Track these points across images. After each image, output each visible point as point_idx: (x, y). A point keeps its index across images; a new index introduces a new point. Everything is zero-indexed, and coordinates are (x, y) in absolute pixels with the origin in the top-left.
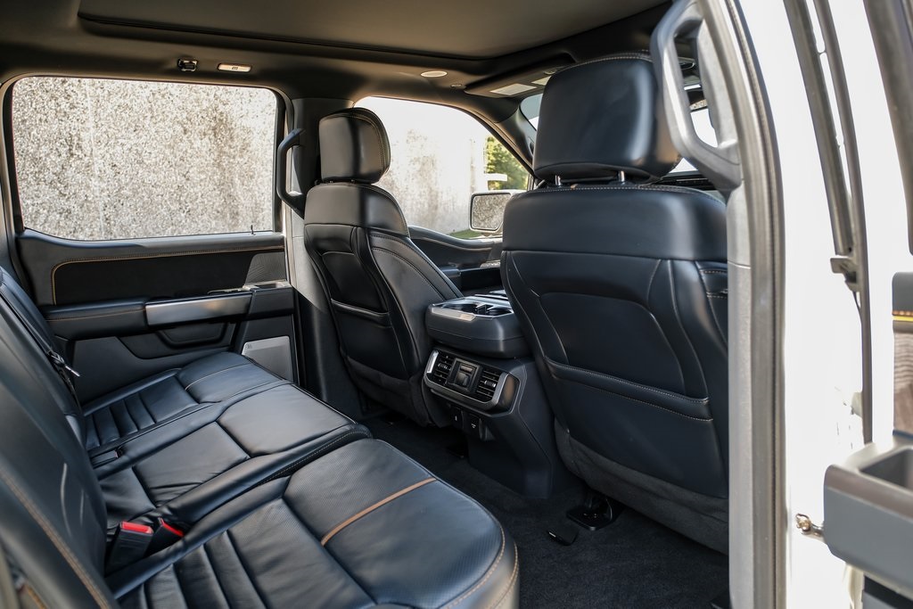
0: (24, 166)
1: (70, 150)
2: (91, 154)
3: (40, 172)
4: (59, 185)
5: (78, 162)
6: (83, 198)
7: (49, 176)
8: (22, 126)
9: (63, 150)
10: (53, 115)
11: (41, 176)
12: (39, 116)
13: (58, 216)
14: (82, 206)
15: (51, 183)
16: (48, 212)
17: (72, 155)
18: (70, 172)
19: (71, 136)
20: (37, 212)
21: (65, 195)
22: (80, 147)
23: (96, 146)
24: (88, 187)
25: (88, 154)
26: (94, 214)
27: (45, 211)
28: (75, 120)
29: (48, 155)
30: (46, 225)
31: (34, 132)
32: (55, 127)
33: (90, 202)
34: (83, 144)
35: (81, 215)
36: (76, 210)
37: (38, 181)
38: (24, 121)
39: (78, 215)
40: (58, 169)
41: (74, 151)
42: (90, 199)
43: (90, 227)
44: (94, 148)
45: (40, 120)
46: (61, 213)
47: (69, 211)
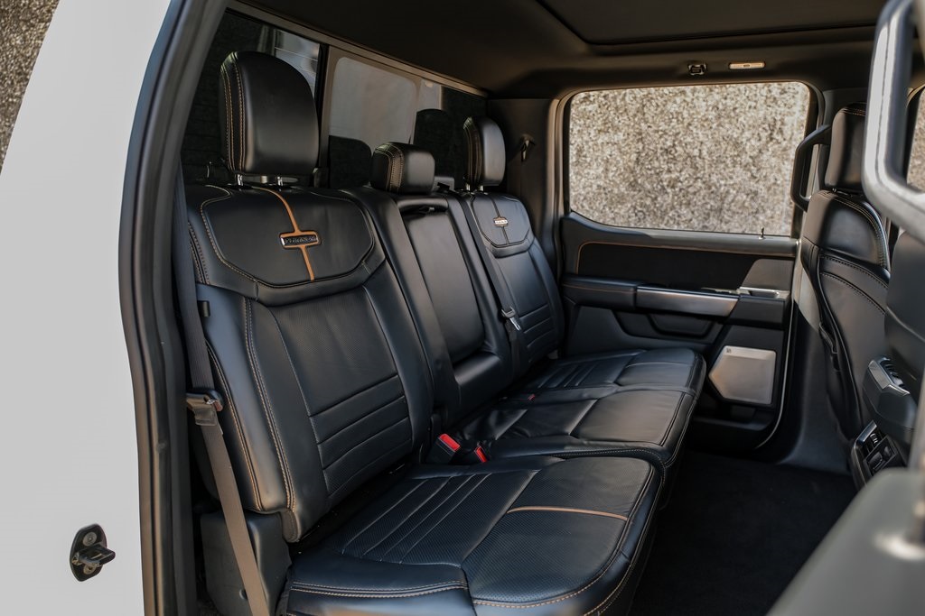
0: (726, 150)
1: (771, 134)
2: (791, 138)
3: (738, 155)
4: (752, 168)
5: (776, 146)
6: (773, 181)
7: (745, 159)
8: (732, 114)
9: (764, 135)
10: (762, 102)
11: (739, 159)
12: (750, 103)
13: (745, 197)
14: (769, 189)
15: (746, 166)
16: (737, 192)
17: (771, 139)
18: (765, 157)
19: (775, 120)
20: (728, 192)
21: (755, 178)
22: (781, 131)
23: (797, 130)
24: (780, 170)
25: (788, 138)
26: (780, 197)
27: (735, 192)
28: (782, 105)
29: (748, 140)
30: (733, 204)
31: (741, 119)
32: (761, 114)
33: (778, 185)
34: (785, 129)
35: (766, 197)
36: (763, 192)
37: (734, 163)
38: (735, 109)
39: (763, 197)
40: (755, 153)
41: (775, 135)
42: (779, 182)
43: (772, 210)
44: (795, 132)
45: (750, 107)
46: (748, 195)
47: (756, 193)
